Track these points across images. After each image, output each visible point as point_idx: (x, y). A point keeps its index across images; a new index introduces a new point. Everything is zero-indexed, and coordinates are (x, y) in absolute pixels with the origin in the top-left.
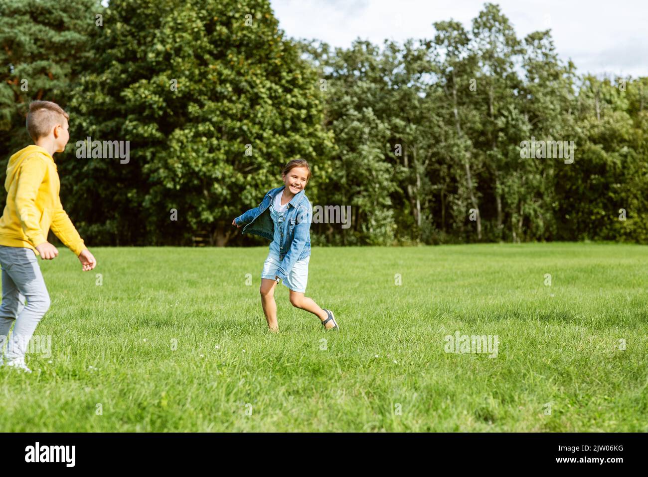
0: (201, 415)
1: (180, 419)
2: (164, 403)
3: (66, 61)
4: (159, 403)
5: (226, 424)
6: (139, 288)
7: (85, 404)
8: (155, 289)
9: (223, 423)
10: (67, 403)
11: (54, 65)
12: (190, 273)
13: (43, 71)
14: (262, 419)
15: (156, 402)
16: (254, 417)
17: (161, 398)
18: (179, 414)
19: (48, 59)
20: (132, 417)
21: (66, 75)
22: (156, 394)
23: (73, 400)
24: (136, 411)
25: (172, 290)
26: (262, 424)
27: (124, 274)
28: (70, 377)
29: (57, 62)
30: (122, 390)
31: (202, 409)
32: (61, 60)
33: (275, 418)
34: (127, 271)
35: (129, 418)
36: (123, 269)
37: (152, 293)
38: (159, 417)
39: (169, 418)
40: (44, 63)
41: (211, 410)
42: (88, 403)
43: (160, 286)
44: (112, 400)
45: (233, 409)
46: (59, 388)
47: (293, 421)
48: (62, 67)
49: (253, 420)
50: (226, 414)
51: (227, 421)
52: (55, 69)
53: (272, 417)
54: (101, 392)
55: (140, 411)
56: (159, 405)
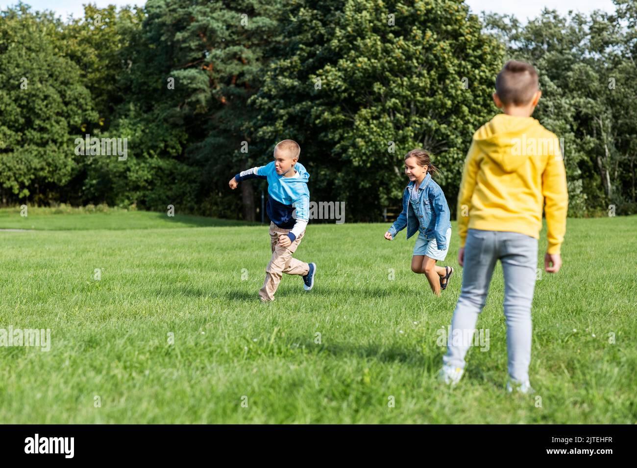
0: (403, 392)
1: (384, 395)
2: (367, 379)
3: (258, 45)
4: (362, 380)
5: (428, 401)
6: (335, 265)
7: (291, 381)
8: (351, 266)
9: (425, 399)
10: (274, 381)
11: (245, 50)
12: (384, 248)
13: (235, 57)
14: (463, 395)
15: (359, 378)
16: (455, 393)
17: (363, 375)
18: (382, 390)
19: (239, 44)
20: (337, 394)
21: (257, 60)
22: (359, 370)
23: (280, 378)
24: (341, 388)
25: (367, 266)
26: (464, 400)
27: (319, 251)
28: (275, 354)
29: (249, 47)
30: (325, 368)
31: (404, 385)
32: (253, 45)
33: (477, 394)
34: (323, 248)
35: (334, 395)
36: (319, 246)
37: (348, 269)
38: (363, 394)
39: (373, 394)
40: (236, 49)
41: (413, 386)
42: (294, 381)
43: (357, 261)
44: (317, 377)
45: (435, 385)
46: (266, 365)
47: (494, 397)
48: (254, 52)
49: (455, 396)
50: (428, 390)
51: (429, 397)
52: (247, 54)
53: (473, 392)
54: (306, 370)
55: (344, 388)
56: (362, 382)
